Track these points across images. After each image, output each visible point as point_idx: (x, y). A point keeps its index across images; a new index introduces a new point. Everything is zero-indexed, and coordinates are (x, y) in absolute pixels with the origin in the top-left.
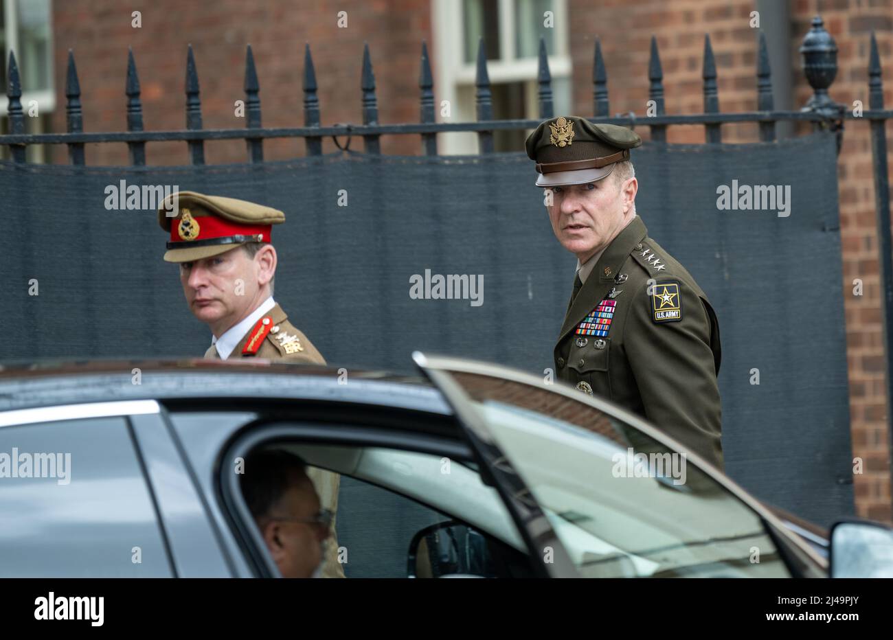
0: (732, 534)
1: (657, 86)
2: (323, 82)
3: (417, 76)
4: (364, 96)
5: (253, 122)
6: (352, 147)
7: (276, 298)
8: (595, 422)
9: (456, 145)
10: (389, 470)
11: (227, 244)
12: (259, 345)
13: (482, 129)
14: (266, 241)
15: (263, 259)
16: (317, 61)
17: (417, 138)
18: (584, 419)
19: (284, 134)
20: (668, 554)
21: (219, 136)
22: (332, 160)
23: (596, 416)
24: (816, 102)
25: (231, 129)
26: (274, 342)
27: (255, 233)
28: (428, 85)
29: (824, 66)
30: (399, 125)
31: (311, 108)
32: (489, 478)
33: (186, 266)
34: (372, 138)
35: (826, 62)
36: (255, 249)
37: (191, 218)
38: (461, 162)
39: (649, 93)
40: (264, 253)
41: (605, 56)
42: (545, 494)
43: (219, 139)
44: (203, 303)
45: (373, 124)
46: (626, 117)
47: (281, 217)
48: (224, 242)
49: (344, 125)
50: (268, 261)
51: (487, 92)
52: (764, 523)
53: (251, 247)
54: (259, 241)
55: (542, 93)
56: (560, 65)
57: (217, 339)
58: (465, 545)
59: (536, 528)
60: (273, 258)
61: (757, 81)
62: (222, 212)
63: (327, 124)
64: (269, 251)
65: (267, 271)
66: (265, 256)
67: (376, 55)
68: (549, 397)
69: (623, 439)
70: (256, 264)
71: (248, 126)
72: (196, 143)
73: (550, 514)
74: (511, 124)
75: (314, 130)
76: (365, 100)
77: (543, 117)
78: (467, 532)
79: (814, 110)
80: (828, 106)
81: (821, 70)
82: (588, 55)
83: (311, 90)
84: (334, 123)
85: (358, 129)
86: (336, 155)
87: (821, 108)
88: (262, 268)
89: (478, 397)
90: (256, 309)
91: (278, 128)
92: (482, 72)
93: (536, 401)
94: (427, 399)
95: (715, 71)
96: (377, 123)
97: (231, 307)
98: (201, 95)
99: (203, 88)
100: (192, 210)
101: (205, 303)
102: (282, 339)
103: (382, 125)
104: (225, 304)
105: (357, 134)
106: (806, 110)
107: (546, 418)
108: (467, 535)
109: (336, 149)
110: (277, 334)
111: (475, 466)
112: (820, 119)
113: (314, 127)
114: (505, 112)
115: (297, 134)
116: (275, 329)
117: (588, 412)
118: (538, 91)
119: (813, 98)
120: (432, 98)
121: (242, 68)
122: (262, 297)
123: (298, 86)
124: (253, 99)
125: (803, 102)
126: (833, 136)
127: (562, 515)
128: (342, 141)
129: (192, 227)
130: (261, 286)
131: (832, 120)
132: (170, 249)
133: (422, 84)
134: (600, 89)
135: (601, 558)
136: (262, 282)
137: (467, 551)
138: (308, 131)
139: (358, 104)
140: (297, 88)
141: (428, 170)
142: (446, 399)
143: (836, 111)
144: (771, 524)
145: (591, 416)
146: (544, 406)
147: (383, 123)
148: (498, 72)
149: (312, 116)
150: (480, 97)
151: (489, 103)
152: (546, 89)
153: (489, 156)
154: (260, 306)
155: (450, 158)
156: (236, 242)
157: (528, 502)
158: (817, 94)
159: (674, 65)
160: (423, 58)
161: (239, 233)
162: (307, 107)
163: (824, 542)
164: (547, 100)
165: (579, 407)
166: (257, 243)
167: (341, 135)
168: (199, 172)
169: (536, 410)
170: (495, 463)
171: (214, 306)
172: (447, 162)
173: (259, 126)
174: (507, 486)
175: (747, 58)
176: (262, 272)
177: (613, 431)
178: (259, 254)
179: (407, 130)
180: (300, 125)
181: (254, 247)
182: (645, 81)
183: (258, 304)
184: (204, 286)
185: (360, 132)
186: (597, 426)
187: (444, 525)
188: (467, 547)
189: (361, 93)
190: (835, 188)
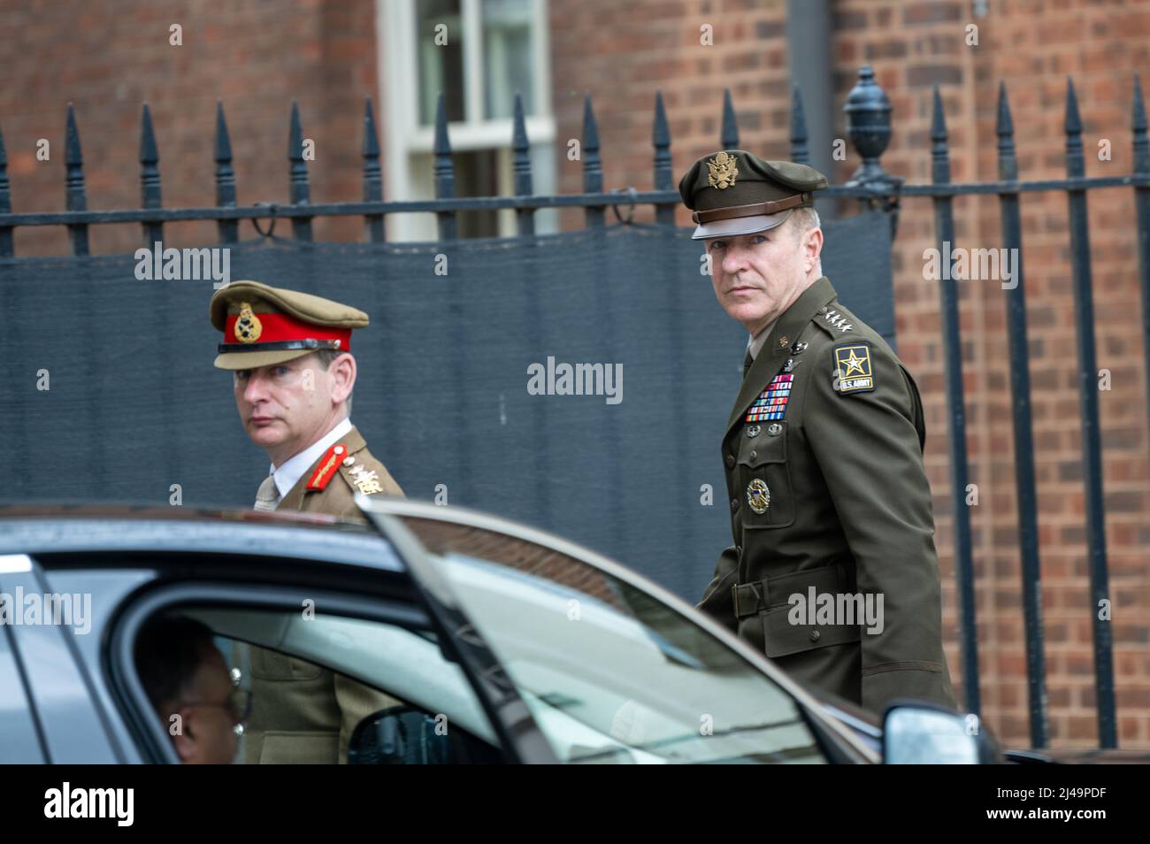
0: (758, 721)
1: (663, 155)
2: (240, 150)
3: (359, 143)
4: (292, 167)
5: (152, 202)
6: (277, 232)
7: (352, 420)
8: (586, 580)
9: (409, 230)
10: (325, 643)
11: (294, 351)
12: (328, 480)
13: (442, 209)
14: (344, 349)
15: (340, 371)
16: (232, 124)
17: (359, 220)
18: (570, 576)
19: (190, 216)
20: (678, 747)
21: (107, 219)
22: (252, 249)
23: (587, 572)
24: (865, 175)
25: (124, 210)
26: (346, 477)
27: (332, 338)
28: (374, 153)
29: (875, 128)
30: (336, 204)
31: (224, 184)
32: (451, 652)
33: (241, 374)
34: (302, 221)
35: (878, 124)
36: (330, 358)
37: (252, 315)
38: (415, 251)
39: (653, 163)
40: (341, 364)
41: (598, 116)
42: (521, 672)
43: (106, 222)
44: (262, 423)
45: (303, 203)
46: (624, 193)
47: (364, 320)
48: (291, 347)
49: (267, 204)
50: (345, 374)
51: (448, 163)
52: (800, 707)
53: (325, 355)
54: (336, 348)
55: (518, 164)
56: (540, 128)
57: (277, 467)
58: (420, 738)
59: (511, 715)
60: (352, 371)
61: (790, 148)
62: (291, 309)
63: (244, 203)
64: (347, 363)
65: (344, 386)
66: (341, 368)
67: (306, 115)
68: (528, 548)
69: (621, 601)
70: (330, 377)
71: (145, 206)
72: (79, 228)
73: (528, 697)
74: (478, 202)
75: (228, 211)
76: (294, 173)
77: (518, 193)
78: (423, 720)
79: (862, 184)
80: (880, 179)
81: (872, 134)
82: (577, 116)
83: (224, 160)
84: (255, 202)
85: (284, 209)
86: (257, 243)
87: (872, 181)
88: (337, 382)
89: (437, 549)
90: (326, 434)
91: (182, 208)
92: (442, 137)
93: (511, 553)
94: (372, 552)
95: (736, 135)
96: (309, 202)
97: (296, 430)
98: (84, 168)
99: (87, 158)
100: (253, 305)
101: (263, 422)
102: (357, 475)
103: (315, 205)
104: (288, 425)
105: (285, 217)
106: (852, 184)
107: (524, 576)
108: (424, 725)
109: (256, 235)
110: (351, 466)
111: (433, 636)
112: (870, 196)
113: (228, 208)
114: (472, 188)
115: (207, 215)
116: (349, 461)
117: (577, 567)
118: (513, 160)
119: (861, 170)
120: (378, 169)
121: (137, 133)
122: (335, 418)
123: (208, 154)
124: (151, 171)
125: (848, 173)
126: (886, 217)
127: (543, 698)
128: (265, 224)
129: (252, 326)
130: (335, 405)
131: (885, 198)
132: (222, 353)
133: (366, 152)
134: (591, 158)
135: (593, 752)
136: (337, 399)
137: (423, 745)
138: (221, 212)
139: (284, 179)
140: (206, 157)
141: (373, 261)
142: (396, 552)
143: (890, 186)
144: (808, 709)
145: (580, 572)
146: (521, 560)
147: (316, 201)
148: (462, 137)
149: (226, 194)
150: (439, 168)
151: (450, 177)
152: (522, 159)
153: (451, 243)
154: (332, 430)
155: (401, 246)
156: (307, 348)
157: (501, 681)
158: (866, 164)
159: (685, 127)
160: (367, 119)
161: (309, 337)
162: (219, 182)
163: (875, 731)
164: (523, 173)
165: (565, 561)
166: (332, 350)
167: (263, 217)
168: (82, 265)
169: (510, 565)
170: (459, 633)
171: (275, 427)
172: (397, 251)
173: (159, 206)
174: (473, 662)
175: (778, 118)
176: (337, 386)
177: (608, 591)
178: (334, 365)
179: (348, 211)
180: (210, 205)
181: (329, 355)
182: (648, 147)
183: (330, 426)
184: (263, 401)
185: (288, 213)
186: (587, 585)
187: (394, 712)
188: (423, 739)
189: (288, 164)
190: (889, 283)
